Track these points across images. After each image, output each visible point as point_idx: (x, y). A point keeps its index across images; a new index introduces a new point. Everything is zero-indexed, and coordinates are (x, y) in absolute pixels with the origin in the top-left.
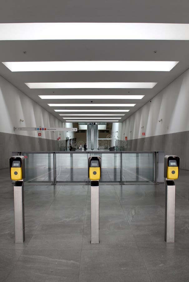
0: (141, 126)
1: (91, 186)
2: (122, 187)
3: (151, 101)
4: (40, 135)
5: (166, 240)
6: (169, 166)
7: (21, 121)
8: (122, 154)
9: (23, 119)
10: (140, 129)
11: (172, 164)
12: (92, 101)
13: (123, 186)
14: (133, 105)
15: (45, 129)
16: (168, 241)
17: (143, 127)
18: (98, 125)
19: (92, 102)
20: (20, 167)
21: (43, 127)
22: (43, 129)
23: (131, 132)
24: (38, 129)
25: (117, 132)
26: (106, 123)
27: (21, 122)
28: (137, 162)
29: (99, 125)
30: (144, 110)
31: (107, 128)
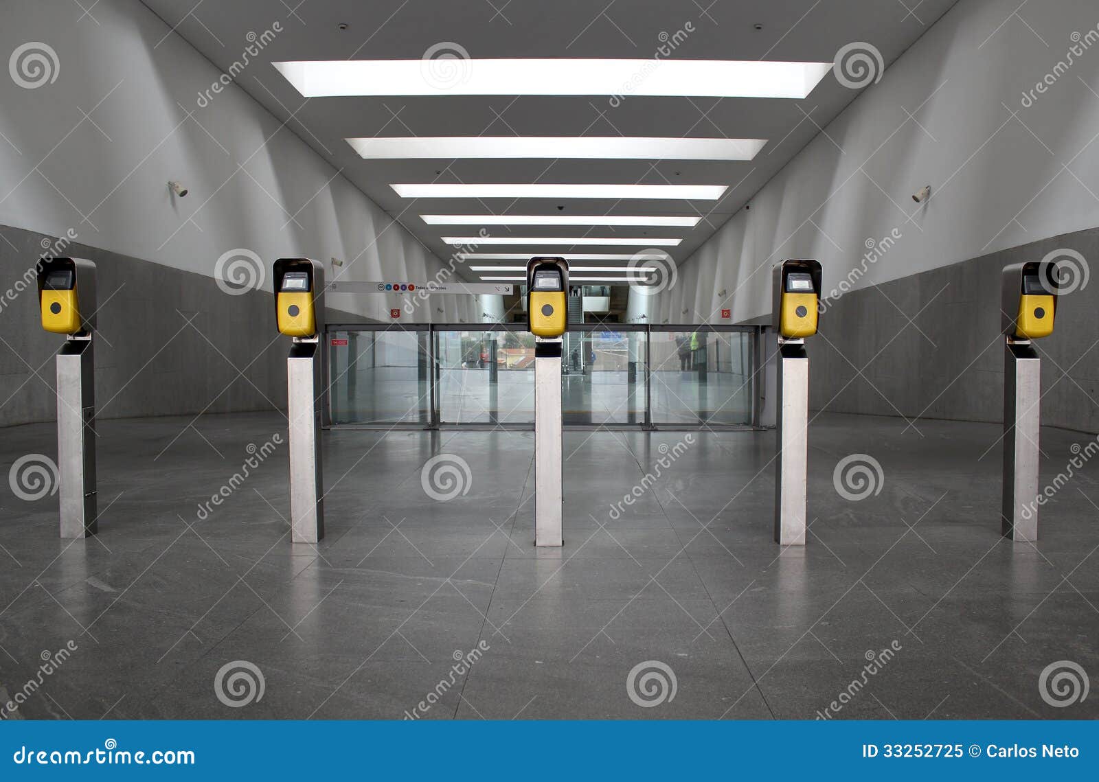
0: (716, 291)
1: (536, 356)
2: (649, 436)
3: (748, 208)
4: (395, 313)
5: (777, 540)
6: (786, 292)
7: (336, 264)
8: (651, 333)
9: (340, 257)
10: (716, 299)
11: (796, 284)
12: (561, 206)
13: (652, 434)
14: (691, 221)
15: (412, 288)
16: (783, 541)
17: (725, 291)
18: (584, 298)
19: (561, 208)
20: (308, 291)
21: (404, 280)
22: (404, 287)
23: (687, 311)
24: (388, 287)
25: (644, 316)
26: (608, 288)
27: (335, 266)
28: (703, 396)
29: (586, 296)
30: (728, 239)
31: (612, 306)
